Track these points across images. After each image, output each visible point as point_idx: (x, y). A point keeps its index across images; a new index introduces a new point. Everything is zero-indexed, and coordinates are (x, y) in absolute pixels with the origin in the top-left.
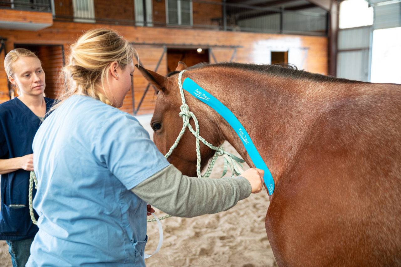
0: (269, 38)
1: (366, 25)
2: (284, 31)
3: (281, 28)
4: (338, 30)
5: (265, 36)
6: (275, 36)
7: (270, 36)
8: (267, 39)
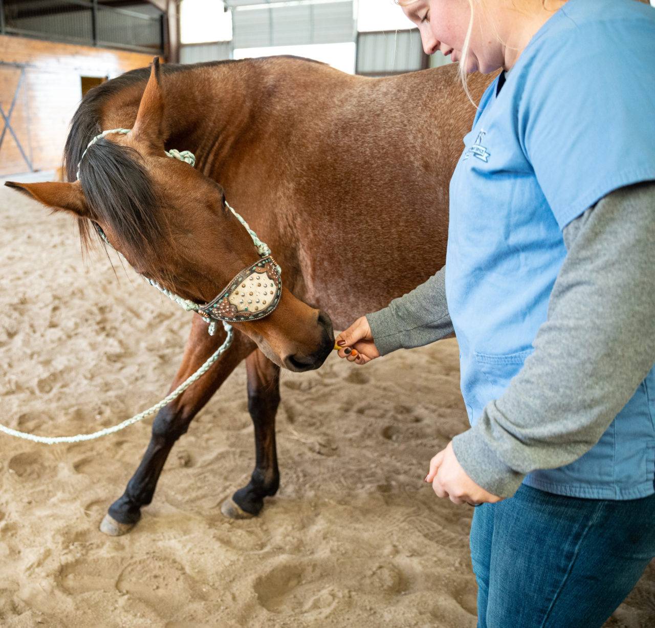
0: (77, 53)
1: (221, 40)
2: (99, 43)
3: (94, 37)
4: (180, 46)
5: (71, 48)
6: (85, 50)
7: (78, 48)
8: (74, 54)
